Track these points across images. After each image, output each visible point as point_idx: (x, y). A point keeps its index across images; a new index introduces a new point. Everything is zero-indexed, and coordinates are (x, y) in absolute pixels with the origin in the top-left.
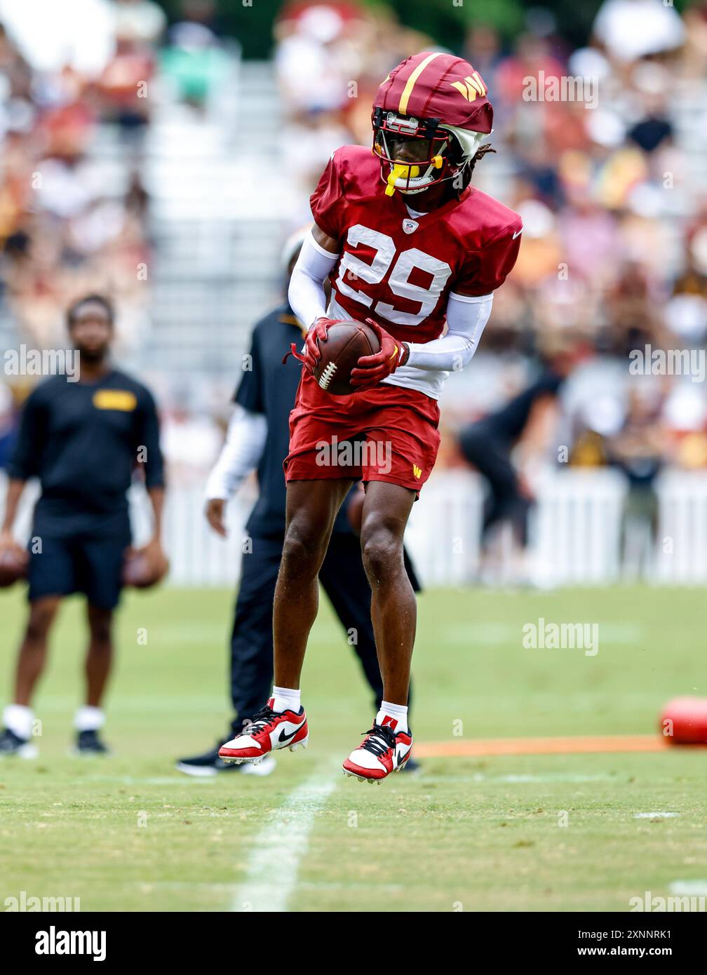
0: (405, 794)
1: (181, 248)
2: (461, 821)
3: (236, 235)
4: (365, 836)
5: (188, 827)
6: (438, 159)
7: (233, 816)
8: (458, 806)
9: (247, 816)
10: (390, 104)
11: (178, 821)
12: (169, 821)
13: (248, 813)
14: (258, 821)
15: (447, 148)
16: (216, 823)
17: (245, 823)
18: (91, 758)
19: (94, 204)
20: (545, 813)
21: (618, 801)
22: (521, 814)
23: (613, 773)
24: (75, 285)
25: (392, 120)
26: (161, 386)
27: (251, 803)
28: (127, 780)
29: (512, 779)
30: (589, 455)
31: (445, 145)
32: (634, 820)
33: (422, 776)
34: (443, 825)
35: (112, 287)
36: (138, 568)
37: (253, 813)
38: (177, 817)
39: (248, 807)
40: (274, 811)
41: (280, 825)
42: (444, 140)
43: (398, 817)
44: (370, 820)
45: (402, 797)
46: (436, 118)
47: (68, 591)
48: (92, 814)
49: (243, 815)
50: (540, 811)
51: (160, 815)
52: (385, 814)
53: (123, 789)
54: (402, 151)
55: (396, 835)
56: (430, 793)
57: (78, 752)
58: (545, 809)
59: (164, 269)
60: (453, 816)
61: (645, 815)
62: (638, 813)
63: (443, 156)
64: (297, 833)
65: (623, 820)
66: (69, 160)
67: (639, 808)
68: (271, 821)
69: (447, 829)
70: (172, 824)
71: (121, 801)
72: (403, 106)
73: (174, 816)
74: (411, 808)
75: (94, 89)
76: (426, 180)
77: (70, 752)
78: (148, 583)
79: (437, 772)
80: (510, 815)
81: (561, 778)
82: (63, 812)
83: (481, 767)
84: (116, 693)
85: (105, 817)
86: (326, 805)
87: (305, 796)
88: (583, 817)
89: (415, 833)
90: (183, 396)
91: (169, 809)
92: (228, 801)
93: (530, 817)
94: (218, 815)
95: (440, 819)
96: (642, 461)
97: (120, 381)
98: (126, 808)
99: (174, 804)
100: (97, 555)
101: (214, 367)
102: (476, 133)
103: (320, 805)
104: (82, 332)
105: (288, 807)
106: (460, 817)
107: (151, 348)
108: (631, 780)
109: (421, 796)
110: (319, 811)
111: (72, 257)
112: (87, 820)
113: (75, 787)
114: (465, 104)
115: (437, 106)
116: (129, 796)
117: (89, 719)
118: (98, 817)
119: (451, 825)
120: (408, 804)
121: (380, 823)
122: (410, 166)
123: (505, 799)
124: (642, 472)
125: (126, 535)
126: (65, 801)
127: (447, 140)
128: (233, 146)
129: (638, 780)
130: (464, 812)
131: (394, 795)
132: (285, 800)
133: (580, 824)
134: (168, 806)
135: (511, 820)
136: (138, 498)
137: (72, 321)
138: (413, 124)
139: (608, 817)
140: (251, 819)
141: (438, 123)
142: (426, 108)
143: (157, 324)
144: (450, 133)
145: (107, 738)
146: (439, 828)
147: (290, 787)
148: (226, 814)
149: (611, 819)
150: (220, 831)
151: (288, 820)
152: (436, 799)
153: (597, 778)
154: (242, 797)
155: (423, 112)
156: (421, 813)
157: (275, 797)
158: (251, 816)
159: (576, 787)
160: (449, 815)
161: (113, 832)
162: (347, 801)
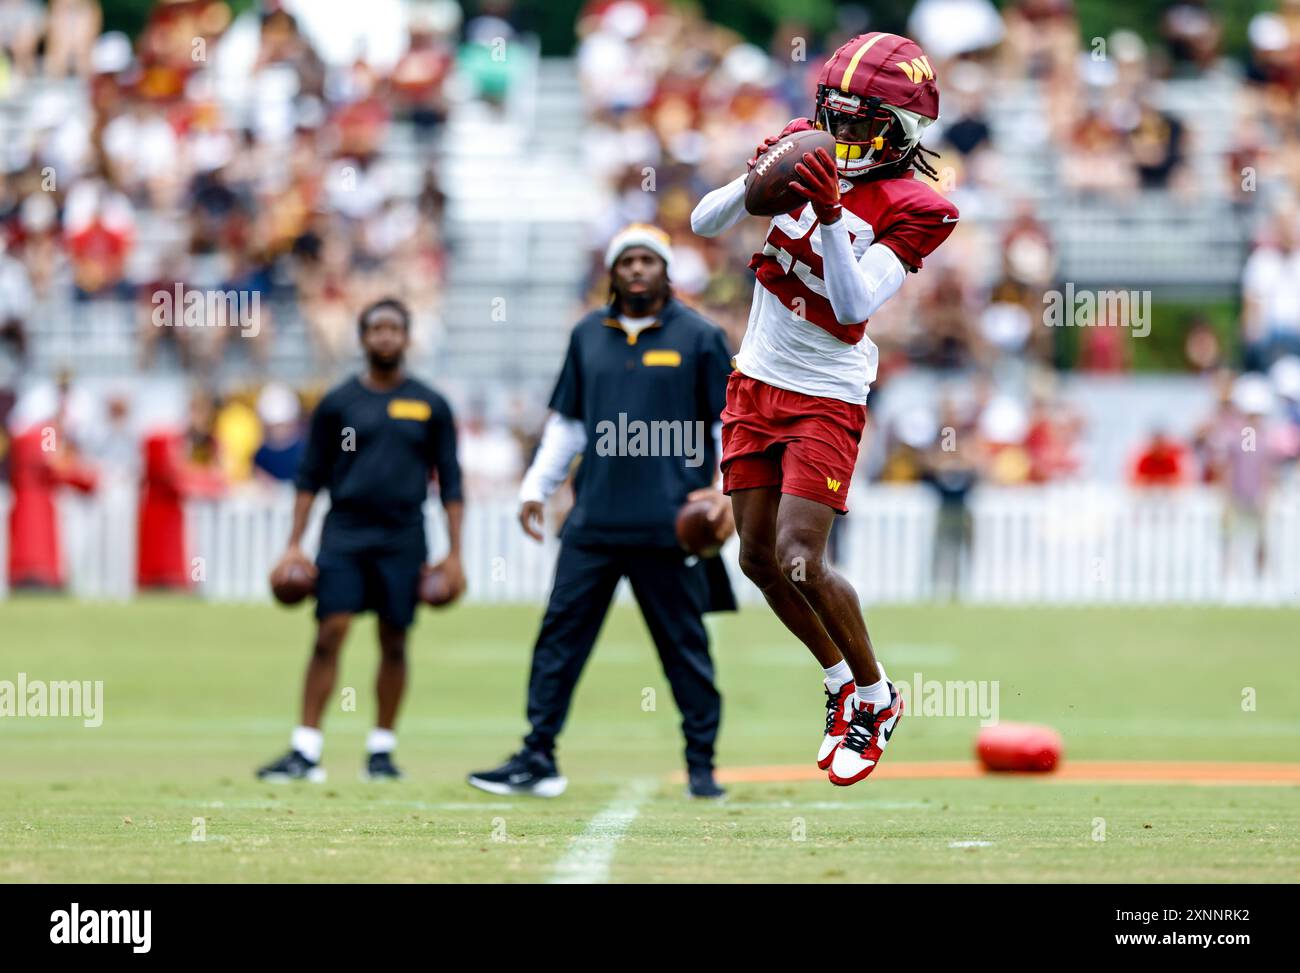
0: (709, 822)
1: (477, 251)
2: (769, 849)
3: (534, 237)
4: (669, 865)
5: (484, 855)
6: (879, 141)
7: (532, 843)
8: (765, 834)
9: (547, 844)
10: (833, 81)
11: (474, 849)
12: (465, 848)
13: (548, 840)
14: (558, 849)
15: (889, 130)
16: (513, 850)
17: (544, 851)
18: (382, 781)
19: (387, 205)
20: (856, 842)
21: (931, 829)
22: (831, 843)
23: (926, 801)
24: (366, 290)
25: (834, 97)
26: (457, 394)
27: (549, 830)
28: (421, 806)
29: (822, 806)
30: (903, 469)
31: (887, 127)
32: (949, 849)
33: (727, 803)
34: (750, 852)
35: (405, 290)
36: (434, 585)
37: (553, 840)
38: (474, 844)
39: (546, 834)
40: (574, 838)
41: (580, 853)
42: (887, 121)
43: (703, 844)
44: (674, 848)
45: (707, 824)
46: (878, 97)
47: (359, 608)
48: (384, 841)
49: (542, 843)
50: (851, 839)
51: (456, 842)
52: (690, 842)
53: (416, 814)
54: (843, 132)
55: (701, 864)
56: (735, 821)
57: (369, 776)
58: (856, 836)
59: (459, 272)
60: (760, 845)
61: (958, 844)
62: (952, 842)
63: (884, 137)
64: (599, 861)
65: (936, 849)
66: (364, 160)
67: (954, 837)
68: (571, 849)
69: (754, 857)
70: (468, 851)
71: (414, 827)
72: (845, 84)
73: (469, 843)
74: (717, 834)
75: (388, 85)
76: (867, 162)
77: (361, 776)
78: (444, 601)
79: (743, 798)
80: (819, 843)
81: (873, 805)
82: (354, 838)
83: (789, 793)
84: (409, 715)
85: (397, 844)
86: (627, 832)
87: (606, 823)
88: (896, 846)
89: (720, 862)
90: (479, 405)
91: (465, 836)
92: (526, 828)
93: (840, 845)
94: (516, 842)
95: (747, 847)
96: (955, 474)
97: (414, 390)
98: (420, 835)
99: (470, 830)
100: (390, 571)
101: (512, 375)
102: (920, 116)
103: (621, 832)
104: (375, 339)
105: (588, 834)
106: (768, 845)
107: (444, 355)
108: (945, 808)
109: (726, 824)
110: (620, 839)
111: (364, 261)
112: (379, 847)
113: (367, 812)
114: (909, 85)
115: (880, 85)
116: (423, 822)
117: (381, 741)
118: (390, 843)
119: (759, 853)
120: (713, 831)
121: (684, 851)
122: (850, 145)
123: (814, 827)
124: (955, 487)
125: (421, 550)
126: (356, 827)
127: (889, 121)
128: (532, 147)
129: (951, 808)
130: (772, 840)
131: (699, 822)
132: (585, 827)
133: (892, 853)
134: (464, 833)
135: (821, 849)
136: (433, 512)
137: (364, 327)
138: (855, 103)
139: (920, 846)
140: (550, 846)
141: (880, 103)
142: (869, 86)
143: (451, 330)
144: (892, 114)
145: (399, 761)
146: (745, 856)
147: (590, 813)
148: (524, 841)
149: (924, 848)
150: (518, 859)
151: (588, 848)
152: (742, 827)
153: (909, 805)
154: (540, 824)
155: (866, 90)
156: (726, 840)
157: (576, 823)
158: (551, 843)
159: (887, 814)
160: (756, 842)
161: (406, 860)
162: (650, 828)
